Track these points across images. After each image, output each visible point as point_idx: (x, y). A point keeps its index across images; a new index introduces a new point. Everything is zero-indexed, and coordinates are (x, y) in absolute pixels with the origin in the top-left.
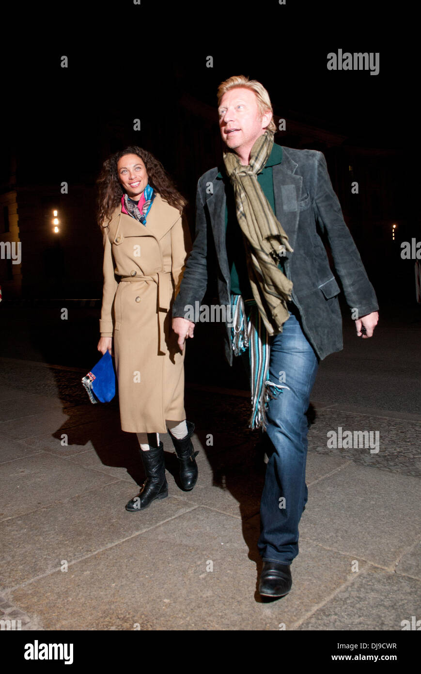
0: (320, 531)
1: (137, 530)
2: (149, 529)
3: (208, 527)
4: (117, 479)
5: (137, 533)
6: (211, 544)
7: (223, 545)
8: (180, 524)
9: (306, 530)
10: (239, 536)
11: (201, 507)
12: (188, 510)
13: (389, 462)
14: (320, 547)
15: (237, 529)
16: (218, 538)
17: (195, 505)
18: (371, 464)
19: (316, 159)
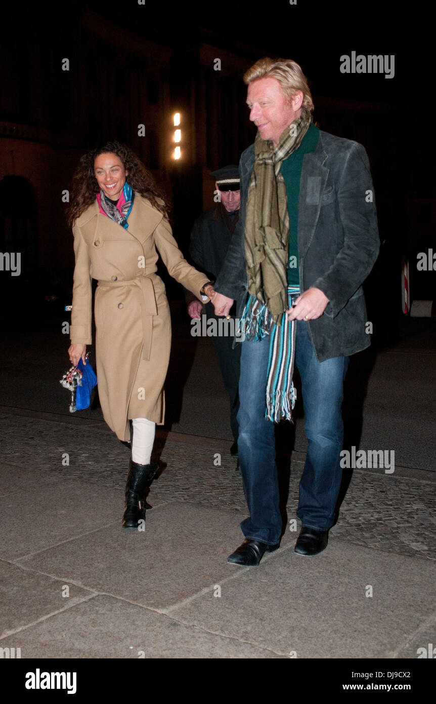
1: (10, 628)
2: (27, 626)
3: (111, 624)
5: (10, 633)
6: (115, 649)
7: (133, 649)
8: (72, 619)
9: (249, 628)
10: (156, 636)
11: (102, 595)
12: (83, 600)
13: (364, 533)
14: (269, 652)
15: (152, 626)
16: (125, 641)
17: (94, 593)
18: (338, 535)
19: (349, 152)
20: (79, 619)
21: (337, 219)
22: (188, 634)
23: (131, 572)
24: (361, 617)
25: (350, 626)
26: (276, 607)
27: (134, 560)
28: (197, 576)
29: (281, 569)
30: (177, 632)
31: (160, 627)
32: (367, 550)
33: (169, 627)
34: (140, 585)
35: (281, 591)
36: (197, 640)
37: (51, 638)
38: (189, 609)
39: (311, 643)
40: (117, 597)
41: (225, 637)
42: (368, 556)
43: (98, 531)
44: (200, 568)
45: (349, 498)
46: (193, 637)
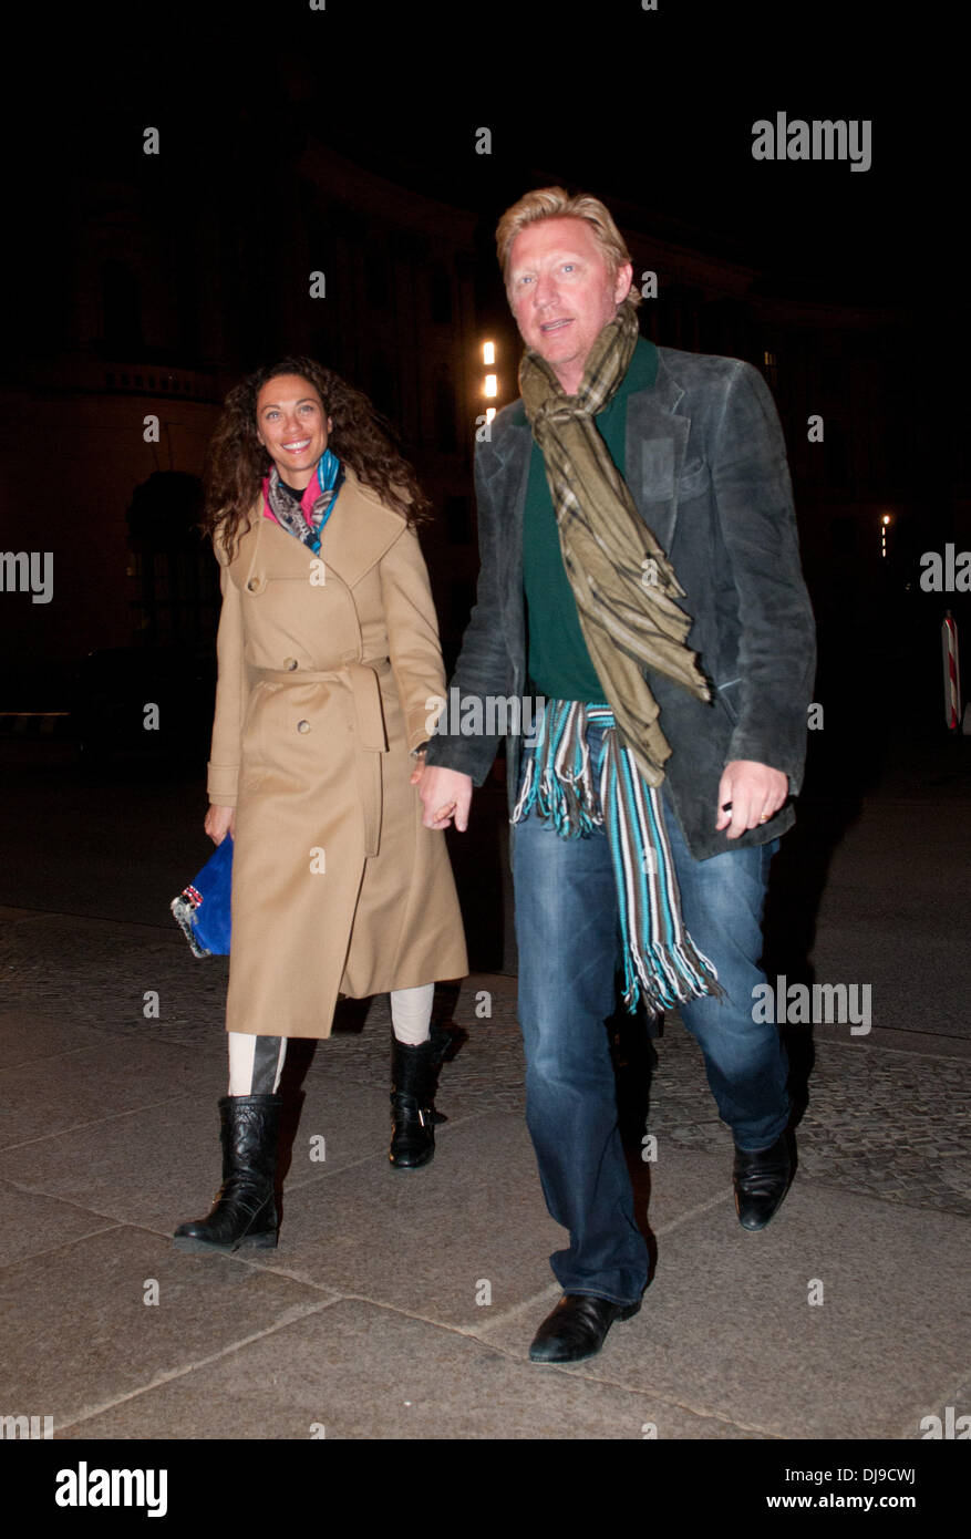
0: (681, 1363)
1: (169, 1366)
2: (202, 1363)
3: (368, 1357)
4: (113, 1221)
5: (169, 1376)
6: (374, 1406)
7: (411, 1406)
8: (290, 1349)
9: (642, 1363)
10: (455, 1379)
11: (350, 1300)
12: (312, 1309)
13: (872, 1171)
14: (682, 1410)
15: (450, 1361)
16: (395, 1389)
17: (333, 1296)
18: (821, 1175)
19: (730, 378)
20: (304, 1347)
21: (714, 529)
22: (520, 1376)
23: (408, 1254)
24: (866, 1339)
25: (844, 1356)
26: (696, 1320)
27: (412, 1229)
28: (537, 1260)
29: (705, 1245)
30: (498, 1372)
31: (464, 1363)
32: (876, 1204)
33: (482, 1362)
34: (424, 1278)
35: (707, 1289)
36: (538, 1388)
37: (249, 1386)
38: (523, 1327)
39: (765, 1392)
40: (379, 1304)
41: (593, 1381)
42: (879, 1216)
43: (342, 1173)
44: (544, 1244)
45: (842, 1101)
46: (531, 1382)
